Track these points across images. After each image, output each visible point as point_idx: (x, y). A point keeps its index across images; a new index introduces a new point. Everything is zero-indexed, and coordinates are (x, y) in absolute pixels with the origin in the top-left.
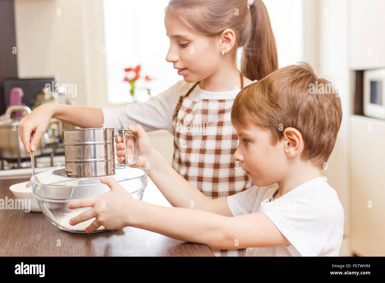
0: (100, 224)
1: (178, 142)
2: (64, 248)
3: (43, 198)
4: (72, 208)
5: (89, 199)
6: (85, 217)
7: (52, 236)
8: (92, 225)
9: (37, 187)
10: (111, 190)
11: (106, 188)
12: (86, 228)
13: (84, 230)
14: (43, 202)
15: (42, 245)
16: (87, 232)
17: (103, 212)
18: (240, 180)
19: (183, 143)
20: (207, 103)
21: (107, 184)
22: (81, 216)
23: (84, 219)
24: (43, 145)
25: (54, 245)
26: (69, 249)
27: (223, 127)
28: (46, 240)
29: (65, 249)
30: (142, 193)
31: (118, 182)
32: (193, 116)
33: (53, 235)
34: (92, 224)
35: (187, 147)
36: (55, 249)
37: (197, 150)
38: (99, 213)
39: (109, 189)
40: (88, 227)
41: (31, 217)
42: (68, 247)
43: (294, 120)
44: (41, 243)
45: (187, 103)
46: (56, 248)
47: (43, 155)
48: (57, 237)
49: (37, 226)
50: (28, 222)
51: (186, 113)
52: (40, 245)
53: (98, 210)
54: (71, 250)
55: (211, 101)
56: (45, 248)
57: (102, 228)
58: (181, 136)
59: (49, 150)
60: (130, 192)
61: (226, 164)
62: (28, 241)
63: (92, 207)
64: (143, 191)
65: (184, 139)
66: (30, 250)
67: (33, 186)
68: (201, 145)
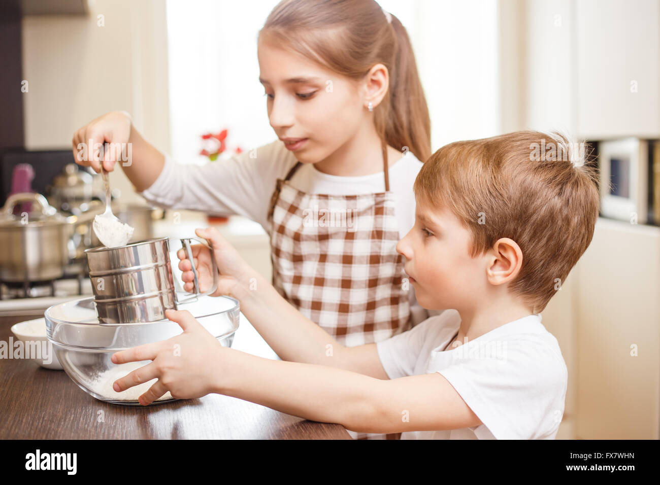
0: (165, 388)
1: (278, 264)
2: (103, 430)
3: (66, 345)
4: (118, 362)
5: (147, 347)
6: (139, 377)
7: (81, 409)
8: (152, 391)
9: (54, 327)
10: (185, 333)
11: (176, 329)
12: (141, 397)
13: (137, 400)
14: (65, 351)
15: (66, 423)
16: (142, 403)
17: (170, 368)
18: (384, 328)
19: (287, 268)
20: (326, 200)
21: (177, 322)
22: (133, 374)
23: (139, 380)
24: (66, 261)
25: (85, 424)
26: (112, 432)
27: (355, 241)
28: (73, 416)
29: (105, 429)
30: (231, 338)
31: (197, 319)
32: (301, 219)
33: (84, 408)
34: (151, 389)
35: (295, 273)
36: (87, 430)
37: (310, 278)
38: (165, 370)
39: (182, 331)
40: (145, 393)
41: (47, 378)
42: (109, 427)
43: (519, 228)
44: (65, 421)
45: (288, 195)
46: (89, 429)
47: (65, 277)
48: (90, 411)
49: (56, 393)
50: (42, 385)
51: (289, 213)
52: (62, 423)
53: (164, 364)
54: (114, 433)
55: (332, 198)
56: (71, 428)
57: (168, 395)
58: (282, 255)
59: (75, 269)
60: (215, 335)
61: (360, 305)
62: (43, 416)
63: (153, 360)
64: (233, 335)
65: (288, 259)
66: (47, 432)
67: (49, 325)
68: (318, 270)
